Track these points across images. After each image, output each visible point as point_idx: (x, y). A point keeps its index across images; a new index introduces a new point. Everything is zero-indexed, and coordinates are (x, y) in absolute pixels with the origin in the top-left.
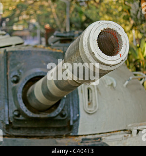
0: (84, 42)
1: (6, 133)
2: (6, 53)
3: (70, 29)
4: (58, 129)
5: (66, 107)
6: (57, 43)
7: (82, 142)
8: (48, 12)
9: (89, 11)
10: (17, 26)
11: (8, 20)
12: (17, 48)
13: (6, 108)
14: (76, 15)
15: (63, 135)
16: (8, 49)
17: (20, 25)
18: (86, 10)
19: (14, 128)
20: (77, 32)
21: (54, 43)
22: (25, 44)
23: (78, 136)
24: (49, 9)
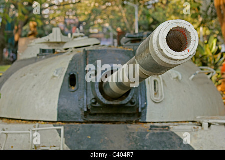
0: (154, 41)
1: (85, 120)
2: (86, 52)
3: (139, 31)
4: (129, 115)
5: (135, 96)
6: (129, 43)
7: (150, 129)
8: (119, 16)
9: (157, 14)
10: (93, 29)
11: (85, 24)
12: (95, 48)
13: (85, 97)
14: (144, 18)
15: (133, 121)
16: (87, 49)
17: (96, 28)
18: (153, 13)
19: (91, 115)
20: (146, 33)
21: (126, 43)
22: (102, 44)
23: (146, 123)
24: (120, 14)
